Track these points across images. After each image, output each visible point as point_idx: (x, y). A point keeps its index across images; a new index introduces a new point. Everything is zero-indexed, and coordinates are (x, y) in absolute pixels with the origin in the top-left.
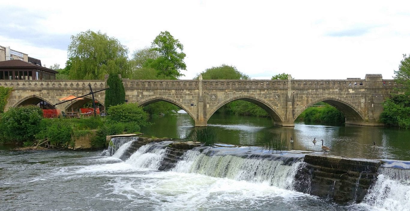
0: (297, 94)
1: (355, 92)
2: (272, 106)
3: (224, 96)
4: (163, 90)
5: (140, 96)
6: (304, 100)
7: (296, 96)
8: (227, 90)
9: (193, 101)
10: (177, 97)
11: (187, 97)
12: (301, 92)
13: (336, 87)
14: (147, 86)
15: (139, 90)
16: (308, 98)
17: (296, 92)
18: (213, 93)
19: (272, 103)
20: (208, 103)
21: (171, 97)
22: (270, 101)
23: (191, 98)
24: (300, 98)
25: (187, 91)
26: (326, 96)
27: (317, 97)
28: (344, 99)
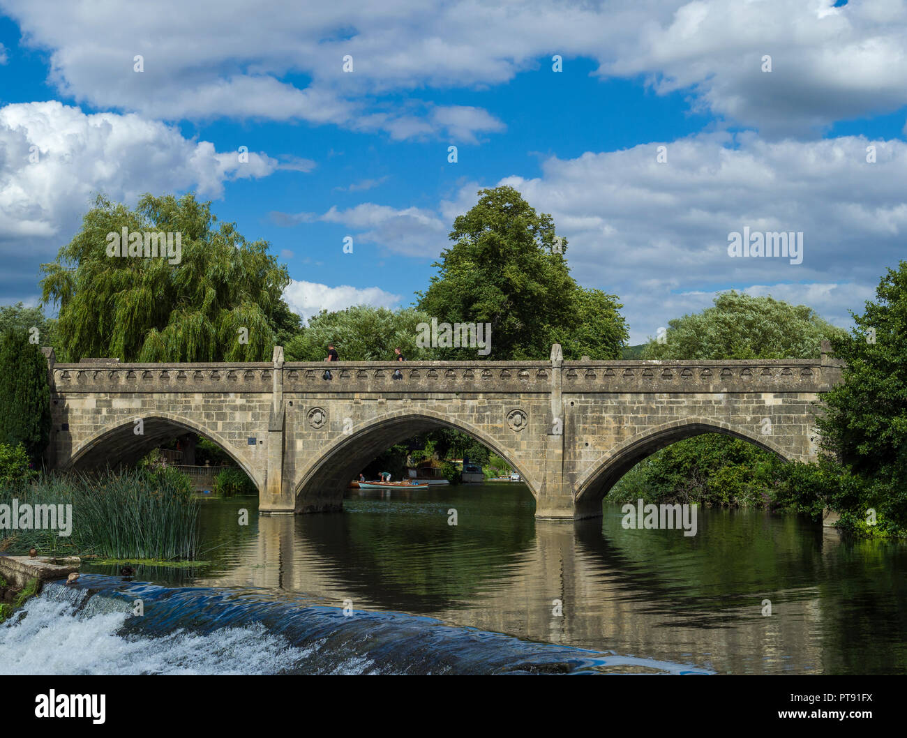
0: (584, 409)
1: (784, 402)
2: (503, 447)
3: (350, 412)
4: (167, 395)
5: (104, 411)
6: (607, 428)
7: (578, 417)
8: (357, 396)
9: (256, 430)
10: (208, 416)
11: (239, 417)
12: (595, 402)
13: (715, 387)
14: (123, 381)
15: (102, 395)
16: (620, 423)
17: (581, 402)
18: (315, 403)
19: (500, 438)
20: (301, 436)
21: (191, 416)
22: (496, 430)
23: (250, 419)
24: (593, 423)
25: (237, 397)
26: (684, 416)
27: (650, 421)
28: (747, 428)
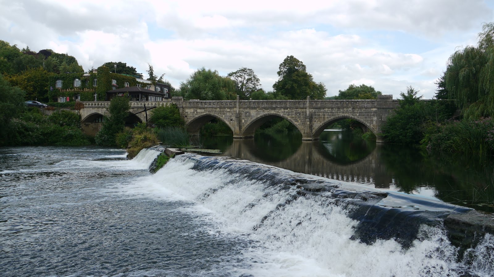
0: (315, 112)
2: (294, 122)
3: (256, 113)
4: (211, 108)
5: (195, 113)
6: (321, 117)
7: (313, 114)
8: (258, 109)
9: (232, 117)
10: (221, 114)
11: (228, 114)
12: (318, 110)
13: (349, 107)
14: (200, 105)
15: (195, 109)
16: (324, 116)
17: (314, 110)
18: (247, 111)
19: (294, 119)
20: (244, 119)
21: (217, 114)
22: (292, 118)
23: (231, 115)
24: (317, 116)
25: (228, 109)
26: (341, 115)
27: (332, 115)
28: (357, 117)
